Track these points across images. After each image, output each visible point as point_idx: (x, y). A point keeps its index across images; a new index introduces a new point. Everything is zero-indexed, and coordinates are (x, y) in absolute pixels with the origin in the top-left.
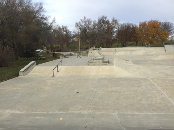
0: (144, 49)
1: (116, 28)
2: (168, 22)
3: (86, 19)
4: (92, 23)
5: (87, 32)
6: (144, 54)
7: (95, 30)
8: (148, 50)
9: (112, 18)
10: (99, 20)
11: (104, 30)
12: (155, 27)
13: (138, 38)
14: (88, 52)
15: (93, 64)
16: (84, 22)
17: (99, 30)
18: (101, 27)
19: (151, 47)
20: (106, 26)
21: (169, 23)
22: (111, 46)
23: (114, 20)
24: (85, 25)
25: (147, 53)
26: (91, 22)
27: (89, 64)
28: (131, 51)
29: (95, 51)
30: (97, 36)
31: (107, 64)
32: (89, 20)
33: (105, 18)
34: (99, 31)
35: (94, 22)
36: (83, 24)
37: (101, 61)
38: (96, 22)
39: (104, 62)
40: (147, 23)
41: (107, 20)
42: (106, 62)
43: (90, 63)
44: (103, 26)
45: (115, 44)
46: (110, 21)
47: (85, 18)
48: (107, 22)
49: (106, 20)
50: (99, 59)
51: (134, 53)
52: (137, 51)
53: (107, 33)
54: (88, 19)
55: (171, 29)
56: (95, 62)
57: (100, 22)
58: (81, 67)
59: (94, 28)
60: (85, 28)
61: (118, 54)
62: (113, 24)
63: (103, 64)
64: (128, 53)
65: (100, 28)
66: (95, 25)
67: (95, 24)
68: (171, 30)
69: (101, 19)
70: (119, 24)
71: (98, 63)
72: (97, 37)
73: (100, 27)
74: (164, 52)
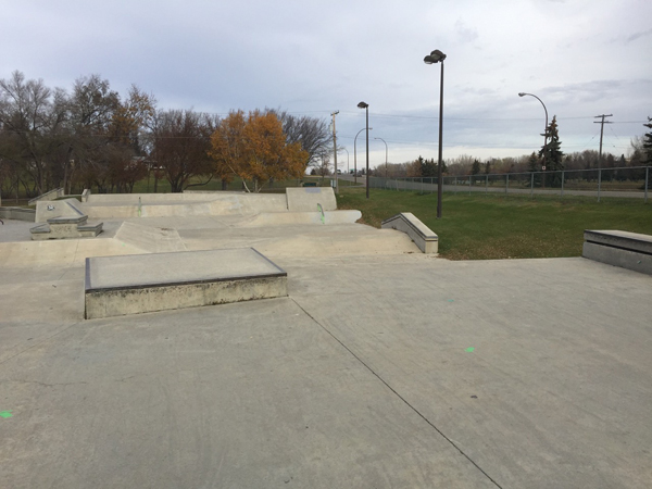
0: (231, 198)
1: (146, 125)
2: (313, 118)
3: (24, 83)
4: (51, 100)
5: (28, 130)
6: (228, 213)
7: (64, 125)
8: (241, 202)
9: (130, 87)
10: (78, 90)
11: (101, 129)
12: (267, 133)
13: (220, 163)
14: (34, 207)
15: (49, 235)
16: (14, 93)
17: (80, 126)
18: (89, 115)
19: (261, 192)
20: (110, 114)
21: (316, 122)
22: (132, 187)
23: (135, 97)
24: (20, 104)
25: (237, 210)
26: (45, 96)
27: (34, 236)
28: (190, 204)
29: (63, 201)
30: (71, 149)
31: (93, 233)
32: (39, 86)
33: (104, 86)
34: (78, 130)
35: (58, 96)
36: (11, 100)
37: (74, 226)
38: (66, 98)
39: (81, 230)
40: (246, 116)
41: (111, 94)
42: (91, 229)
43: (38, 233)
44: (97, 113)
45: (144, 181)
46: (124, 98)
47: (18, 77)
48: (113, 101)
49: (108, 91)
50: (67, 221)
51: (199, 211)
52: (209, 206)
53: (111, 139)
54: (31, 83)
55: (323, 140)
56: (53, 229)
57: (82, 95)
58: (6, 244)
59: (61, 117)
60: (22, 114)
61: (146, 212)
62: (134, 109)
63: (80, 234)
64: (182, 211)
65: (83, 121)
66: (61, 106)
67: (65, 104)
68: (323, 144)
69: (87, 90)
70: (157, 113)
71: (64, 234)
72: (73, 152)
73: (85, 117)
74: (282, 207)
